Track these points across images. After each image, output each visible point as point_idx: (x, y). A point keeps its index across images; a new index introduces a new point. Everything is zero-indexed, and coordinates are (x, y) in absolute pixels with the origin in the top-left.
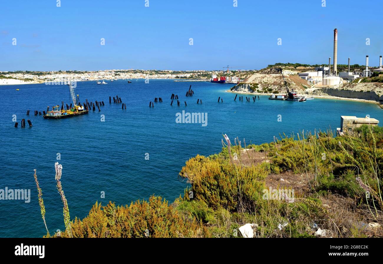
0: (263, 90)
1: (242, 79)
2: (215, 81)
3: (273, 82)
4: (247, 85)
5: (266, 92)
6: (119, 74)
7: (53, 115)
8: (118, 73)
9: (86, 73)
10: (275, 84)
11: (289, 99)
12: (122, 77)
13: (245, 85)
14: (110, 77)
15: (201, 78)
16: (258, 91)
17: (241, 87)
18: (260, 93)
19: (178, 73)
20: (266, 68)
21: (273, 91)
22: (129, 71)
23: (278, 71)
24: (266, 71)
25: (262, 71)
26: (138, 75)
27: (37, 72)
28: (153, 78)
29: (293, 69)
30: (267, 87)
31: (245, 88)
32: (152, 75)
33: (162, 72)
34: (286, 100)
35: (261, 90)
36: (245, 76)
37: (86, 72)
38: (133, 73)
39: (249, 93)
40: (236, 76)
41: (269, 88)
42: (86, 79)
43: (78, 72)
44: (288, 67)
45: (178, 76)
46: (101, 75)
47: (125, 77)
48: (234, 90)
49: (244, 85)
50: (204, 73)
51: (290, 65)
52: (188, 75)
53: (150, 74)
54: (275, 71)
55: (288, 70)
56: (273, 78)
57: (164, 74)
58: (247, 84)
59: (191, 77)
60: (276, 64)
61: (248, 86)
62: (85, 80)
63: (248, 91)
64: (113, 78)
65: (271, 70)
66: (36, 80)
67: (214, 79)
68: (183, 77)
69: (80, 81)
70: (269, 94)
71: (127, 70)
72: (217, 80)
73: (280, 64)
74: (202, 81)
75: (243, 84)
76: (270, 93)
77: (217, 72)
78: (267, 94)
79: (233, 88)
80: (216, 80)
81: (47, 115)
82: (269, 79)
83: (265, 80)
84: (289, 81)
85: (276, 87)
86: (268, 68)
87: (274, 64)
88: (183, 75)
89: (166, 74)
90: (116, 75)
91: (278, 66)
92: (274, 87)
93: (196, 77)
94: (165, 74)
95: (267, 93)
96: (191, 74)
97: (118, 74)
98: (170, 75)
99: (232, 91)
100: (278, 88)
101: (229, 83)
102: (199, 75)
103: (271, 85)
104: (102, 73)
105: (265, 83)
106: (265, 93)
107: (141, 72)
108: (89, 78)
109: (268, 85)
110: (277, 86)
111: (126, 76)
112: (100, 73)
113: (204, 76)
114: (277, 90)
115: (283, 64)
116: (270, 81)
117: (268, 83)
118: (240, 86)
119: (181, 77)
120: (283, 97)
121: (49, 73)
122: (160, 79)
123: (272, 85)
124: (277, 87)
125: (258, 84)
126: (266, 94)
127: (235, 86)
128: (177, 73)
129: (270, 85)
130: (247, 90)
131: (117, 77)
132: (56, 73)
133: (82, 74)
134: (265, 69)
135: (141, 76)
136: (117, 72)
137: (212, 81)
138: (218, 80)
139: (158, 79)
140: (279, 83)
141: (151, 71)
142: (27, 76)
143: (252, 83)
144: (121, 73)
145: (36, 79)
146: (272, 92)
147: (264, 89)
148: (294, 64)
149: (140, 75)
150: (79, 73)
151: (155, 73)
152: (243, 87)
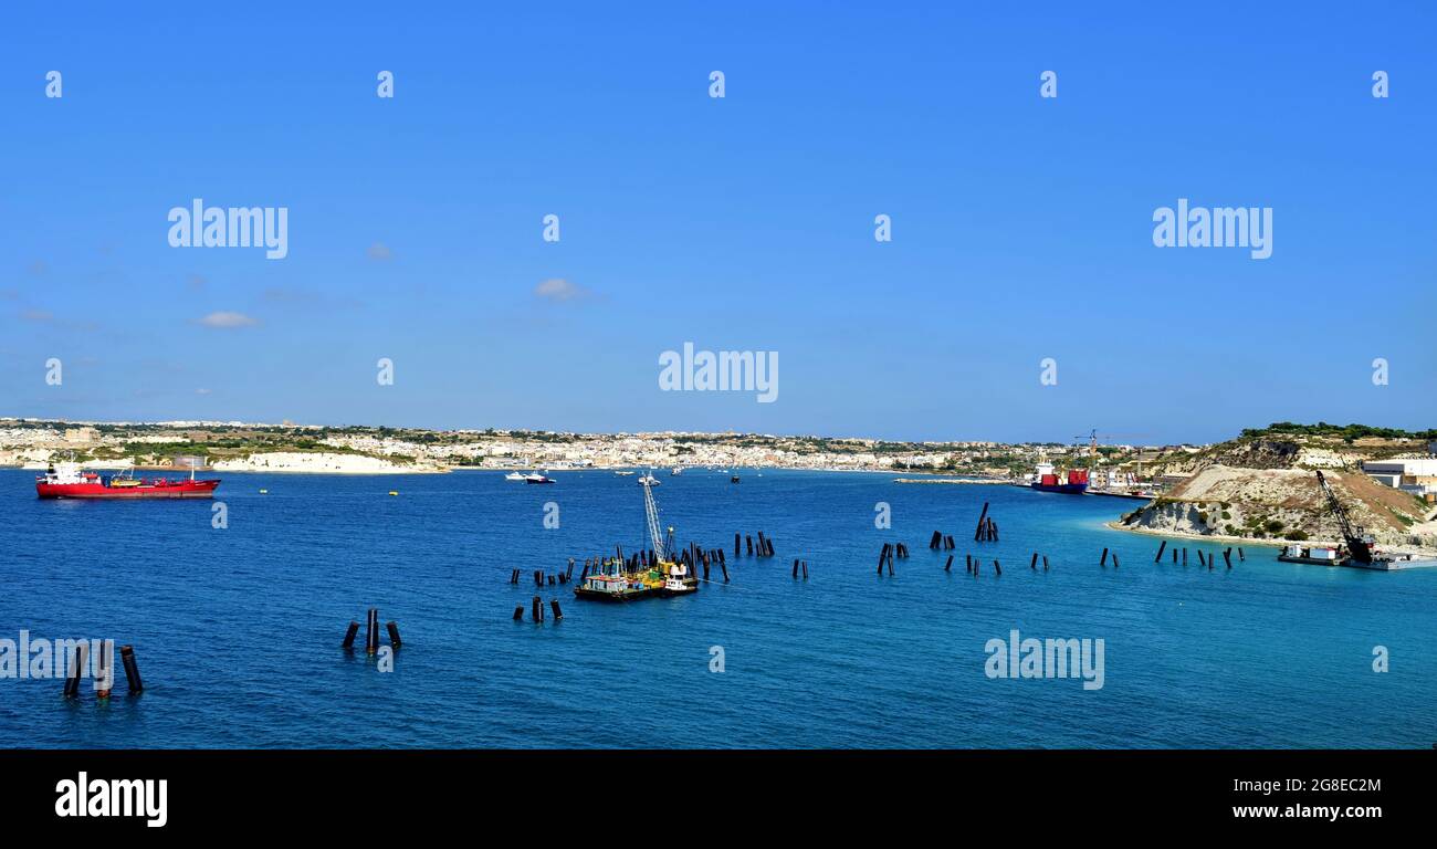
0: (1249, 525)
1: (1144, 479)
2: (1049, 486)
3: (1284, 499)
4: (1187, 508)
5: (1258, 534)
6: (689, 449)
7: (605, 586)
8: (686, 445)
9: (579, 443)
10: (1290, 505)
11: (1353, 562)
12: (702, 459)
13: (1178, 506)
14: (662, 457)
15: (987, 470)
16: (1229, 528)
17: (1165, 512)
18: (1238, 537)
19: (899, 450)
20: (1234, 439)
21: (1285, 531)
22: (722, 438)
23: (1284, 452)
24: (1235, 452)
25: (1223, 453)
26: (757, 455)
27: (415, 430)
28: (811, 467)
29: (1339, 444)
30: (1264, 517)
31: (1178, 518)
32: (805, 454)
33: (838, 443)
34: (1342, 564)
35: (1241, 528)
36: (1155, 468)
37: (577, 437)
38: (738, 446)
39: (1196, 535)
40: (1122, 468)
41: (1269, 518)
42: (586, 462)
43: (550, 436)
44: (1320, 437)
45: (902, 460)
46: (630, 448)
47: (715, 461)
48: (1137, 523)
49: (1175, 505)
50: (996, 454)
51: (1327, 431)
52: (938, 460)
53: (800, 453)
54: (1271, 453)
55: (1323, 448)
56: (1282, 485)
57: (848, 451)
58: (1187, 505)
59: (949, 468)
60: (1274, 426)
61: (1192, 509)
62: (581, 466)
63: (1192, 528)
64: (672, 461)
65: (1255, 448)
66: (427, 462)
67: (1043, 476)
68: (919, 467)
69: (566, 468)
70: (1270, 540)
71: (714, 435)
72: (1056, 481)
73: (1287, 427)
74: (996, 482)
75: (1174, 501)
76: (1275, 537)
77: (1041, 449)
78: (1264, 541)
79: (1133, 515)
80: (1053, 484)
81: (587, 587)
82: (1265, 488)
83: (1253, 490)
84: (1344, 495)
85: (1297, 517)
86: (1242, 442)
87: (1264, 426)
88: (919, 460)
89: (856, 452)
90: (681, 450)
91: (1280, 436)
92: (1288, 516)
93: (966, 467)
94: (853, 452)
95: (1264, 537)
96: (949, 455)
97: (686, 449)
98: (870, 458)
99: (1129, 527)
100: (1302, 520)
101: (1103, 494)
102: (976, 460)
103: (1277, 509)
104: (633, 444)
105: (1254, 500)
106: (1255, 536)
107: (766, 442)
108: (594, 460)
109: (1267, 507)
110: (1299, 512)
111: (718, 456)
112: (627, 441)
113: (999, 462)
114: (1299, 528)
115: (1300, 426)
116: (1273, 495)
117: (1266, 500)
118: (1161, 508)
119: (913, 467)
120: (1332, 555)
121: (457, 436)
122: (837, 469)
123: (1281, 511)
124: (1300, 516)
125: (1230, 505)
126: (1259, 540)
127: (1140, 509)
128: (893, 449)
129: (1272, 509)
130: (1186, 523)
131: (686, 457)
132: (479, 438)
133: (567, 445)
134: (1232, 446)
135: (767, 457)
136: (684, 440)
137: (1035, 486)
138: (1060, 483)
139: (829, 468)
140: (1308, 504)
141: (801, 441)
142: (391, 446)
143: (1203, 498)
144: (699, 445)
145: (421, 457)
146: (1281, 535)
147: (1251, 522)
148: (1342, 429)
149: (764, 454)
150: (555, 439)
151: (816, 447)
152: (1170, 515)
